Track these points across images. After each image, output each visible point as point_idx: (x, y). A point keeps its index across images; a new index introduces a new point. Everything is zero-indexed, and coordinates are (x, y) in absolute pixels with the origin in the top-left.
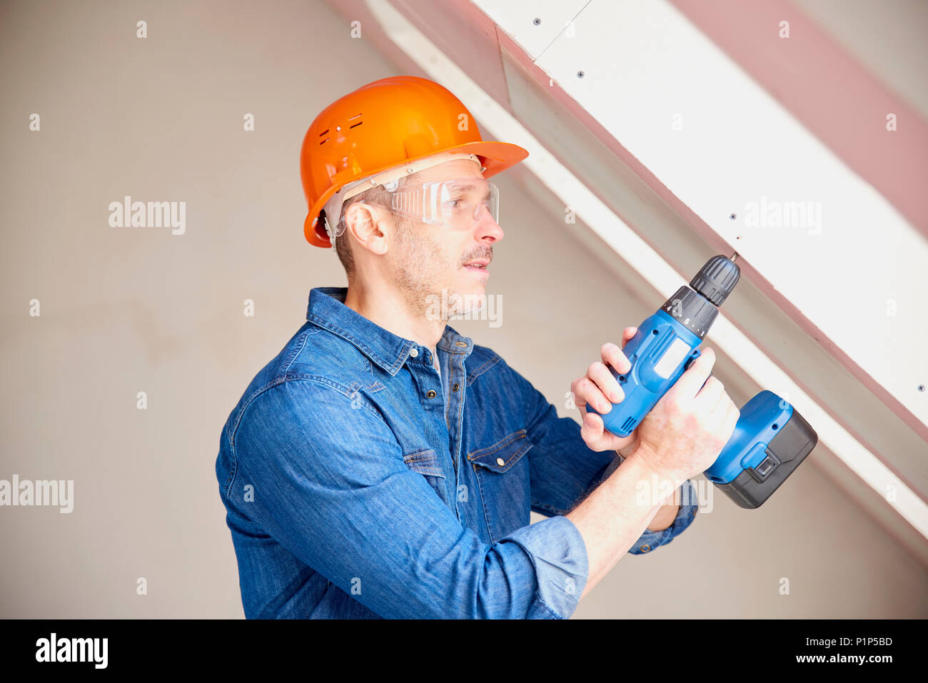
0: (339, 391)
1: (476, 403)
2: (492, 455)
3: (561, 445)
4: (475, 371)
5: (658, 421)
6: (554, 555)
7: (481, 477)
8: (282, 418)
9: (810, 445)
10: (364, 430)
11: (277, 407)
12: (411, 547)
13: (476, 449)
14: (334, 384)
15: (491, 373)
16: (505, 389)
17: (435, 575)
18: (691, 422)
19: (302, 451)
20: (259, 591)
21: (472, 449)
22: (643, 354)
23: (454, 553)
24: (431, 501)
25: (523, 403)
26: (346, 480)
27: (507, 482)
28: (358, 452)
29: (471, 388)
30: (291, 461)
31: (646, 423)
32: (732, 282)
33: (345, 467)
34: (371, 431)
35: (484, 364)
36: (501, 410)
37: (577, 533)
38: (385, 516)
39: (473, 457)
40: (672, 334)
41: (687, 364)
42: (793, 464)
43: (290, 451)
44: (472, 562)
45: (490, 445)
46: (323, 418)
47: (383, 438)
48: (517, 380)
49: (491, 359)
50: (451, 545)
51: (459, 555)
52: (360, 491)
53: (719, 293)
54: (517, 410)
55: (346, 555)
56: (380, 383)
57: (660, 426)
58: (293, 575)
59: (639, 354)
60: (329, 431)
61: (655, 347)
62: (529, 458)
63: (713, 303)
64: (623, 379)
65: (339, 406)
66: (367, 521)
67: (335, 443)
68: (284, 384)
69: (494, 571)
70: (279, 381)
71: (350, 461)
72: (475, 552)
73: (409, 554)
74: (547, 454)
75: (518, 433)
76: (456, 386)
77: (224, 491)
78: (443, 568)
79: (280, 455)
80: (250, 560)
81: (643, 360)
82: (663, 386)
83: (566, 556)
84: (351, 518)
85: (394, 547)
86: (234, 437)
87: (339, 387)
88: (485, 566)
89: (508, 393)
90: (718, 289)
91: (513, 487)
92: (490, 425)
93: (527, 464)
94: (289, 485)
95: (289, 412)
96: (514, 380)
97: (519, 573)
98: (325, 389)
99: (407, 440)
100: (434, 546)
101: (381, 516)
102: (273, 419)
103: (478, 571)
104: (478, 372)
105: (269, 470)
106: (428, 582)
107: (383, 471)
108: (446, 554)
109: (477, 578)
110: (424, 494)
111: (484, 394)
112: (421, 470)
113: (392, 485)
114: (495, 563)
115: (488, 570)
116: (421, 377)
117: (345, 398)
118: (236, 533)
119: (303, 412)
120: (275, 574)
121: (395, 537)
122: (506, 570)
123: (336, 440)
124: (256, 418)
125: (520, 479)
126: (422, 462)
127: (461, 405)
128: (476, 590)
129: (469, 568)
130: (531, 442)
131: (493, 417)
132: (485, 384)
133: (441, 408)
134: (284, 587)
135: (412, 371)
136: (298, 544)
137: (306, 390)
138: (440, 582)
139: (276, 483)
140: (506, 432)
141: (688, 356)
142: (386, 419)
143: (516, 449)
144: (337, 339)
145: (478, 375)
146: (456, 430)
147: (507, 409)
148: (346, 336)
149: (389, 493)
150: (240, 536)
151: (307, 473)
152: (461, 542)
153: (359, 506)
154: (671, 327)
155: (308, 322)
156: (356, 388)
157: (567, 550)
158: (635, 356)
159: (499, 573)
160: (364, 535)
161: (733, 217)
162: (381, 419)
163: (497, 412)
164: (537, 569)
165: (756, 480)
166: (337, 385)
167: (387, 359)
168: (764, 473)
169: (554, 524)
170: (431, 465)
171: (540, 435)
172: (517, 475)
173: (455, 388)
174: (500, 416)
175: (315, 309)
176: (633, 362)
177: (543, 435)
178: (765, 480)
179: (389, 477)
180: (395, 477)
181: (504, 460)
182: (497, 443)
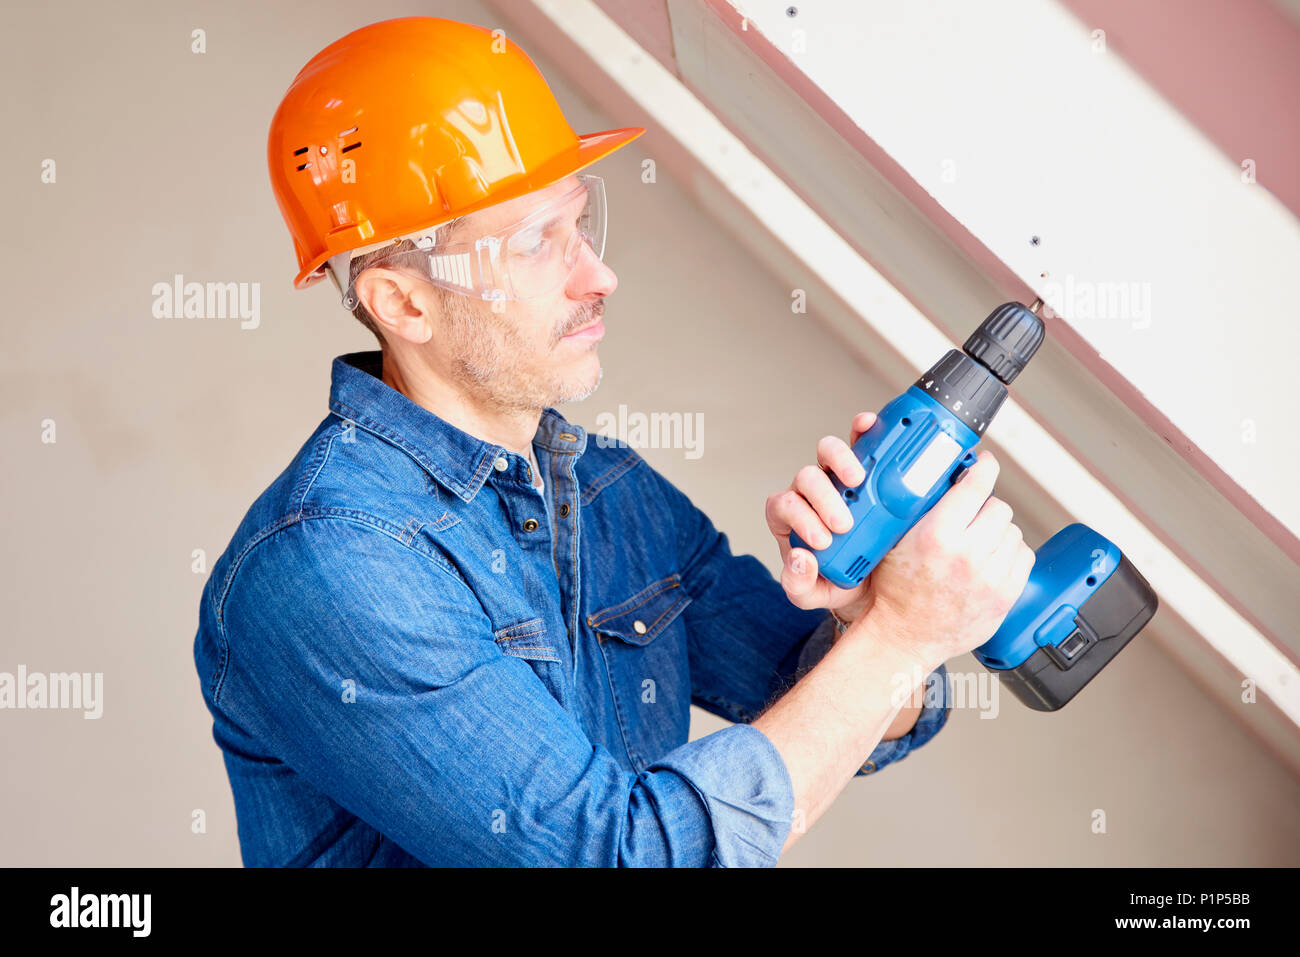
0: (388, 533)
1: (598, 533)
2: (626, 617)
3: (738, 599)
4: (597, 480)
5: (906, 564)
6: (738, 794)
7: (610, 653)
8: (299, 582)
9: (1147, 612)
10: (429, 595)
11: (290, 562)
12: (510, 785)
13: (600, 609)
14: (380, 523)
15: (624, 483)
16: (646, 508)
17: (550, 828)
18: (961, 568)
19: (333, 634)
20: (270, 845)
21: (595, 609)
22: (884, 456)
23: (579, 791)
24: (540, 706)
25: (676, 530)
26: (403, 678)
27: (651, 660)
28: (422, 633)
29: (591, 508)
30: (316, 649)
31: (886, 566)
32: (1032, 344)
33: (402, 659)
34: (441, 597)
35: (612, 468)
36: (641, 543)
37: (774, 755)
38: (468, 735)
39: (596, 622)
40: (932, 426)
41: (955, 475)
42: (1119, 642)
43: (314, 633)
44: (610, 805)
45: (623, 601)
46: (365, 580)
47: (461, 607)
48: (666, 494)
49: (625, 459)
50: (576, 779)
51: (587, 794)
52: (428, 696)
53: (1009, 361)
54: (666, 543)
55: (408, 798)
56: (452, 514)
57: (909, 574)
58: (325, 820)
59: (879, 455)
60: (374, 600)
61: (904, 446)
62: (687, 620)
63: (1000, 378)
64: (851, 495)
65: (386, 559)
66: (439, 745)
67: (384, 619)
68: (298, 524)
69: (644, 820)
70: (291, 519)
71: (409, 647)
72: (612, 788)
73: (507, 795)
74: (715, 615)
75: (667, 580)
76: (564, 507)
77: (209, 694)
78: (563, 817)
79: (296, 639)
80: (254, 796)
81: (885, 464)
82: (917, 508)
83: (758, 794)
84: (413, 738)
85: (484, 784)
86: (222, 609)
87: (387, 526)
88: (629, 811)
89: (652, 515)
90: (1009, 356)
91: (660, 668)
92: (622, 566)
93: (683, 629)
94: (314, 687)
95: (309, 571)
96: (661, 494)
97: (683, 824)
98: (365, 531)
99: (499, 607)
100: (548, 781)
101: (462, 735)
102: (284, 582)
103: (619, 820)
104: (601, 481)
105: (281, 663)
106: (539, 840)
107: (462, 662)
108: (567, 794)
109: (618, 832)
110: (528, 694)
111: (611, 520)
112: (523, 653)
113: (477, 684)
114: (645, 807)
115: (634, 819)
116: (514, 499)
117: (398, 545)
118: (231, 756)
119: (332, 571)
120: (295, 819)
121: (484, 768)
122: (662, 819)
123: (386, 614)
124: (258, 580)
125: (671, 655)
126: (524, 639)
127: (575, 540)
128: (616, 851)
129: (605, 814)
130: (690, 594)
131: (627, 554)
132: (614, 500)
133: (546, 545)
134: (311, 839)
135: (498, 489)
136: (329, 778)
137: (335, 536)
138: (558, 839)
139: (293, 684)
140: (649, 579)
141: (956, 460)
142: (463, 574)
143: (664, 607)
144: (378, 442)
145: (602, 487)
146: (570, 580)
147: (651, 540)
148: (392, 437)
149: (473, 698)
150: (238, 760)
151: (341, 668)
152: (589, 773)
153: (426, 721)
154: (931, 414)
155: (331, 414)
156: (414, 527)
157: (760, 781)
158: (873, 459)
159: (652, 823)
160: (436, 766)
161: (1035, 241)
162: (456, 576)
163: (634, 546)
164: (713, 817)
165: (1057, 666)
166: (385, 523)
167: (457, 475)
168: (1071, 655)
169: (737, 740)
170: (538, 644)
171: (704, 584)
172: (667, 648)
173: (563, 510)
174: (639, 553)
175: (342, 394)
176: (869, 469)
177: (710, 584)
178: (1073, 665)
179: (471, 671)
180: (480, 671)
181: (645, 624)
182: (635, 597)
